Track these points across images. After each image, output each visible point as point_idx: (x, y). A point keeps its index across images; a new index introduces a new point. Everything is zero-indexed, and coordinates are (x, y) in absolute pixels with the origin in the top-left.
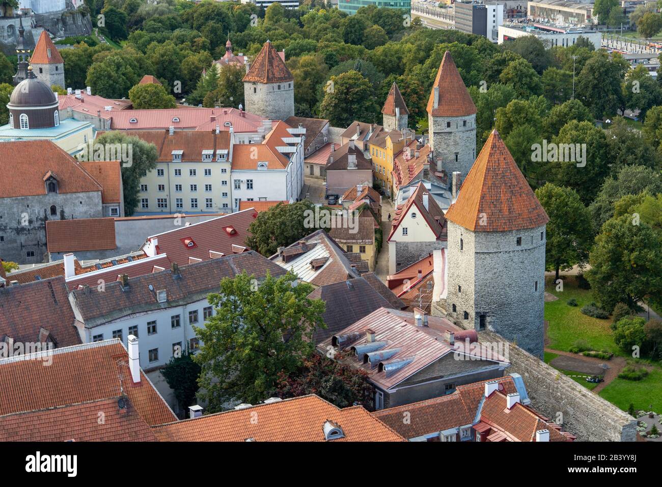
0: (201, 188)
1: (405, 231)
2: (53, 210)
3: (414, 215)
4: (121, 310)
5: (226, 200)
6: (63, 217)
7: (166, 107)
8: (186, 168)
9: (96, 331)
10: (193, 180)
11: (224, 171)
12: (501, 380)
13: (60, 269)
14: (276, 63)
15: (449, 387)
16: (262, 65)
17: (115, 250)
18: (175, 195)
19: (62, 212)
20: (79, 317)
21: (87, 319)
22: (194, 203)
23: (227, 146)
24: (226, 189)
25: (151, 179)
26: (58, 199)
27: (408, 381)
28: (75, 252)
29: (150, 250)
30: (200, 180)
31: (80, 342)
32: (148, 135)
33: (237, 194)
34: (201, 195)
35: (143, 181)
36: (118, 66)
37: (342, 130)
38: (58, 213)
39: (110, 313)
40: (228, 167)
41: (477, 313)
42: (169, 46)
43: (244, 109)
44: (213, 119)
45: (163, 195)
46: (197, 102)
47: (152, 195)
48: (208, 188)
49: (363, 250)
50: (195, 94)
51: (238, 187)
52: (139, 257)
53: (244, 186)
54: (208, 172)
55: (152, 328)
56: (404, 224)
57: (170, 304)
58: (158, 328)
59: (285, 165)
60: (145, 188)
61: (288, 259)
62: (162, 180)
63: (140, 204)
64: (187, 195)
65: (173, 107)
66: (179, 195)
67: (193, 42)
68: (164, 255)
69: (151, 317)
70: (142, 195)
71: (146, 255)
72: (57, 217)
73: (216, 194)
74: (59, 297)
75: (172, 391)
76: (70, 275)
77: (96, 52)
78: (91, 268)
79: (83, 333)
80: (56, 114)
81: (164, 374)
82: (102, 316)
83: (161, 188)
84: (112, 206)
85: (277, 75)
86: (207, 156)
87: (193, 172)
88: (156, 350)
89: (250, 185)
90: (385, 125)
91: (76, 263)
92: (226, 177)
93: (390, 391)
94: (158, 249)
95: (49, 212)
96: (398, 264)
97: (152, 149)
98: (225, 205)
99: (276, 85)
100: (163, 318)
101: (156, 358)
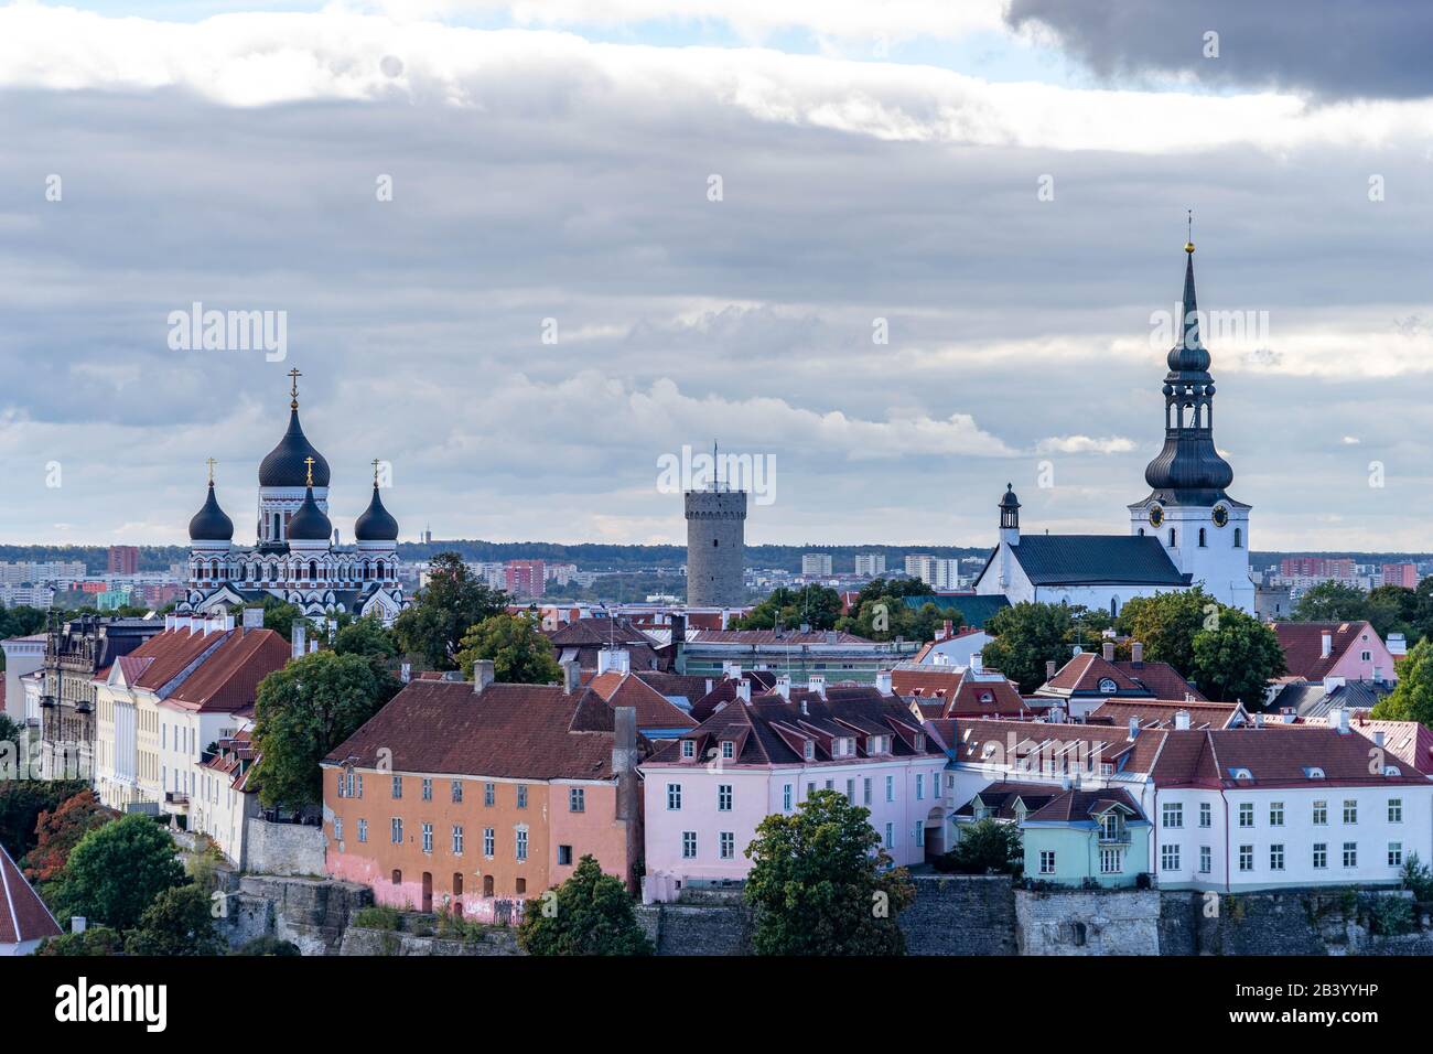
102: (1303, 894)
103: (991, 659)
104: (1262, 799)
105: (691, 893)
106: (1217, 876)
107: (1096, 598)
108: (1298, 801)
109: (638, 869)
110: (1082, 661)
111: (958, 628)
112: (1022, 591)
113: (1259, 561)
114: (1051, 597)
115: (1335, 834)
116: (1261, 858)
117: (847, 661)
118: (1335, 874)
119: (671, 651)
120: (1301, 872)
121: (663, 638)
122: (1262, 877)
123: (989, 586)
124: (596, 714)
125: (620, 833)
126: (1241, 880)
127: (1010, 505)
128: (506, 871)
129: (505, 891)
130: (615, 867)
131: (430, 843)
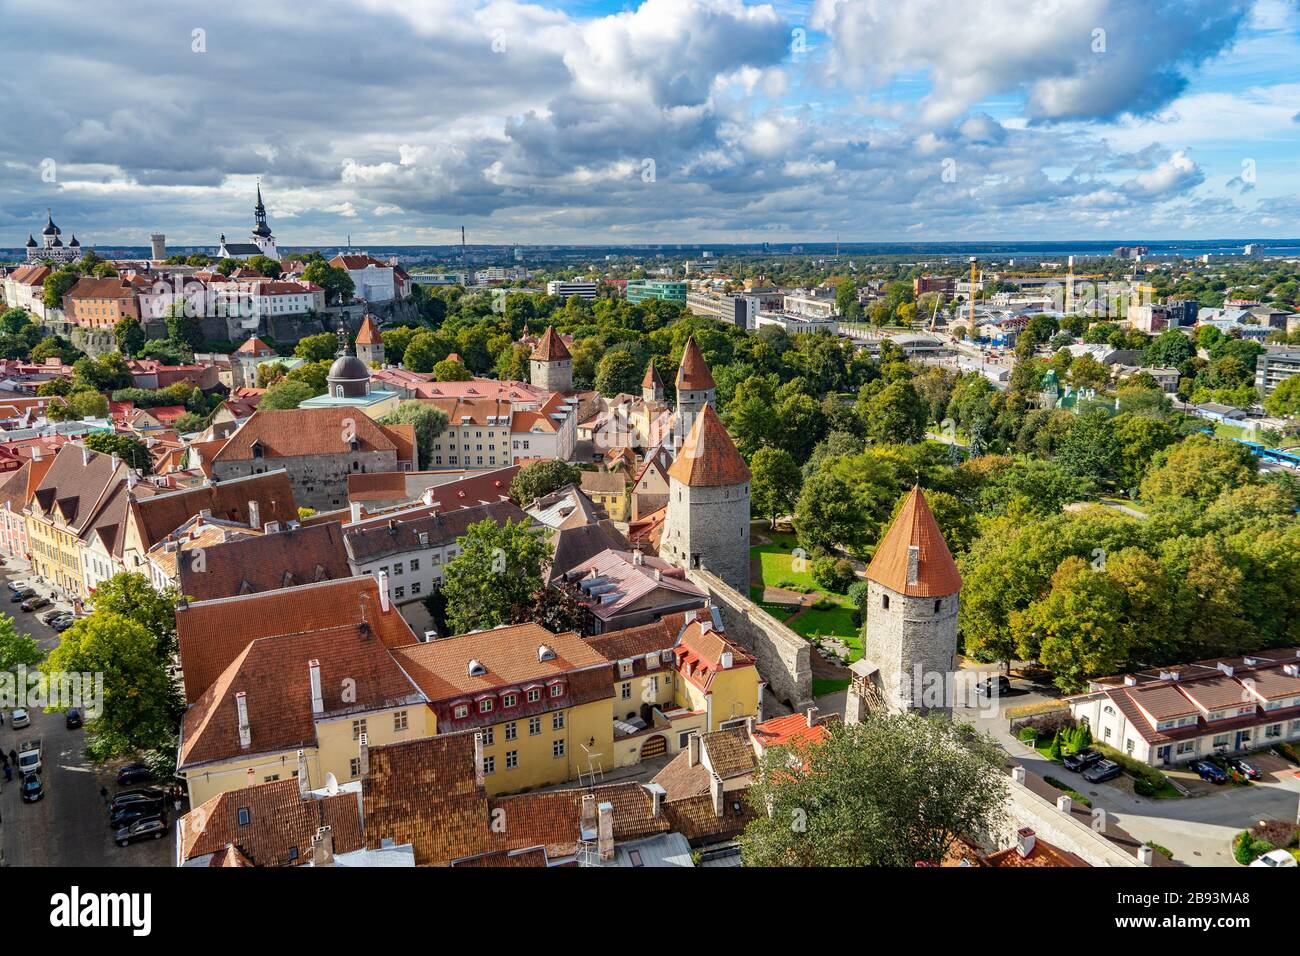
0: (486, 447)
1: (645, 484)
2: (356, 466)
3: (652, 472)
4: (387, 550)
5: (507, 458)
6: (363, 471)
7: (465, 380)
8: (473, 432)
9: (365, 568)
10: (479, 441)
11: (504, 433)
12: (700, 610)
13: (347, 516)
14: (556, 345)
15: (657, 616)
16: (545, 346)
17: (406, 499)
18: (464, 453)
19: (363, 467)
20: (351, 555)
21: (358, 557)
22: (480, 460)
23: (507, 413)
24: (506, 448)
25: (444, 439)
26: (360, 456)
27: (622, 611)
28: (361, 501)
29: (427, 500)
30: (485, 441)
31: (351, 575)
32: (442, 402)
33: (515, 453)
34: (486, 454)
35: (436, 441)
36: (430, 345)
37: (611, 400)
38: (360, 467)
39: (378, 552)
40: (508, 430)
41: (692, 554)
42: (477, 329)
43: (529, 382)
44: (501, 391)
45: (453, 453)
46: (494, 376)
47: (445, 454)
48: (492, 447)
49: (614, 500)
50: (495, 370)
51: (516, 447)
52: (418, 505)
53: (521, 446)
54: (491, 435)
55: (415, 565)
56: (644, 479)
57: (431, 545)
58: (420, 566)
59: (556, 429)
60: (439, 447)
61: (543, 507)
62: (453, 441)
63: (434, 461)
64: (473, 454)
65: (472, 380)
66: (467, 453)
67: (497, 326)
68: (438, 504)
69: (414, 556)
70: (435, 454)
71: (424, 504)
72: (358, 472)
73: (498, 453)
74: (335, 538)
75: (431, 618)
76: (356, 519)
77: (414, 334)
78: (376, 514)
79: (353, 569)
80: (367, 385)
81: (426, 604)
82: (370, 554)
83: (452, 447)
84: (405, 462)
85: (558, 354)
86: (491, 421)
87: (479, 435)
88: (418, 584)
89: (526, 445)
90: (645, 397)
91: (362, 510)
92: (506, 438)
93: (605, 620)
94: (435, 499)
95: (352, 466)
96: (639, 513)
97: (444, 416)
98: (506, 462)
99: (556, 362)
100: (425, 557)
101: (418, 590)
102: (288, 316)
103: (219, 270)
104: (278, 297)
105: (154, 321)
106: (269, 313)
107: (243, 257)
108: (285, 298)
109: (140, 316)
110: (239, 270)
111: (212, 263)
112: (228, 256)
113: (278, 248)
114: (234, 257)
115: (294, 304)
116: (278, 309)
117: (189, 271)
118: (294, 311)
119: (147, 270)
120: (287, 311)
121: (145, 267)
122: (279, 312)
123: (220, 255)
124: (127, 284)
125: (135, 309)
126: (275, 313)
127: (223, 238)
128: (109, 318)
129: (109, 322)
130: (135, 316)
131: (90, 313)
